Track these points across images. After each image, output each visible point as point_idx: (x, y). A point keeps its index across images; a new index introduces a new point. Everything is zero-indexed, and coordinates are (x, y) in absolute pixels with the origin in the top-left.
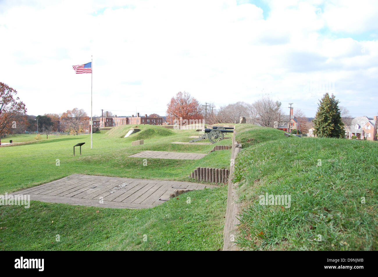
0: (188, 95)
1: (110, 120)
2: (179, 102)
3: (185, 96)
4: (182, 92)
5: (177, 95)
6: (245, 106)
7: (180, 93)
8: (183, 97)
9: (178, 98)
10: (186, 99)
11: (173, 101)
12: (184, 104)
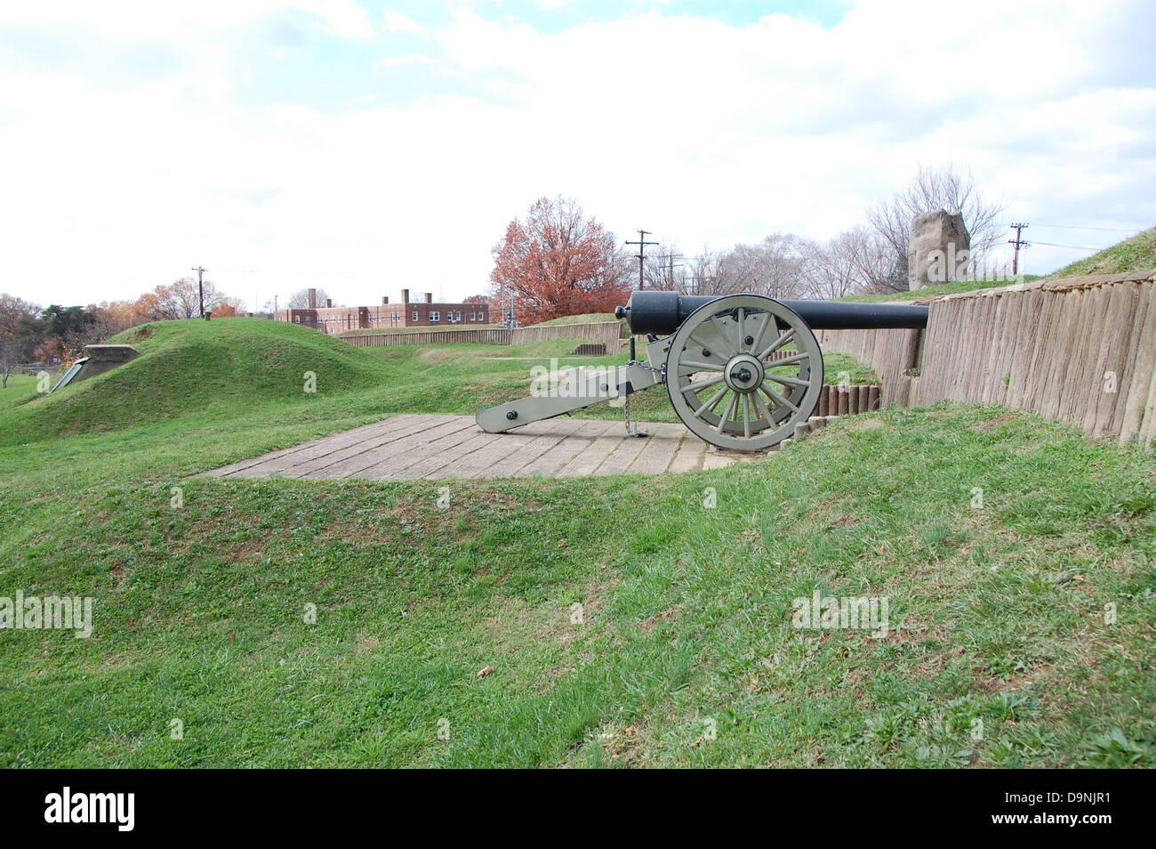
0: (574, 212)
1: (308, 318)
2: (539, 238)
3: (562, 213)
4: (552, 198)
5: (532, 211)
6: (793, 253)
7: (542, 205)
8: (556, 219)
9: (535, 221)
10: (567, 228)
11: (514, 233)
12: (559, 247)
